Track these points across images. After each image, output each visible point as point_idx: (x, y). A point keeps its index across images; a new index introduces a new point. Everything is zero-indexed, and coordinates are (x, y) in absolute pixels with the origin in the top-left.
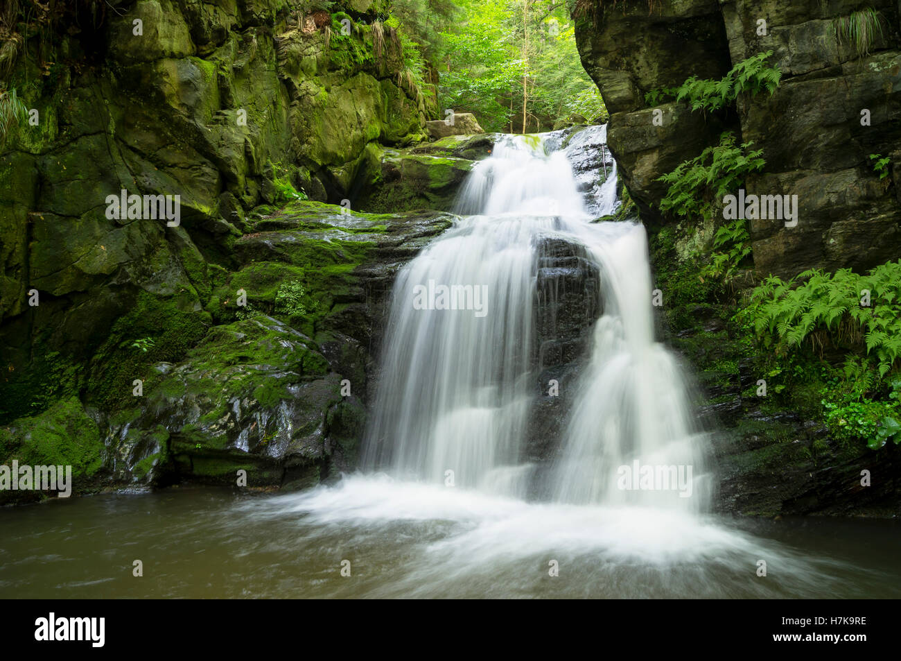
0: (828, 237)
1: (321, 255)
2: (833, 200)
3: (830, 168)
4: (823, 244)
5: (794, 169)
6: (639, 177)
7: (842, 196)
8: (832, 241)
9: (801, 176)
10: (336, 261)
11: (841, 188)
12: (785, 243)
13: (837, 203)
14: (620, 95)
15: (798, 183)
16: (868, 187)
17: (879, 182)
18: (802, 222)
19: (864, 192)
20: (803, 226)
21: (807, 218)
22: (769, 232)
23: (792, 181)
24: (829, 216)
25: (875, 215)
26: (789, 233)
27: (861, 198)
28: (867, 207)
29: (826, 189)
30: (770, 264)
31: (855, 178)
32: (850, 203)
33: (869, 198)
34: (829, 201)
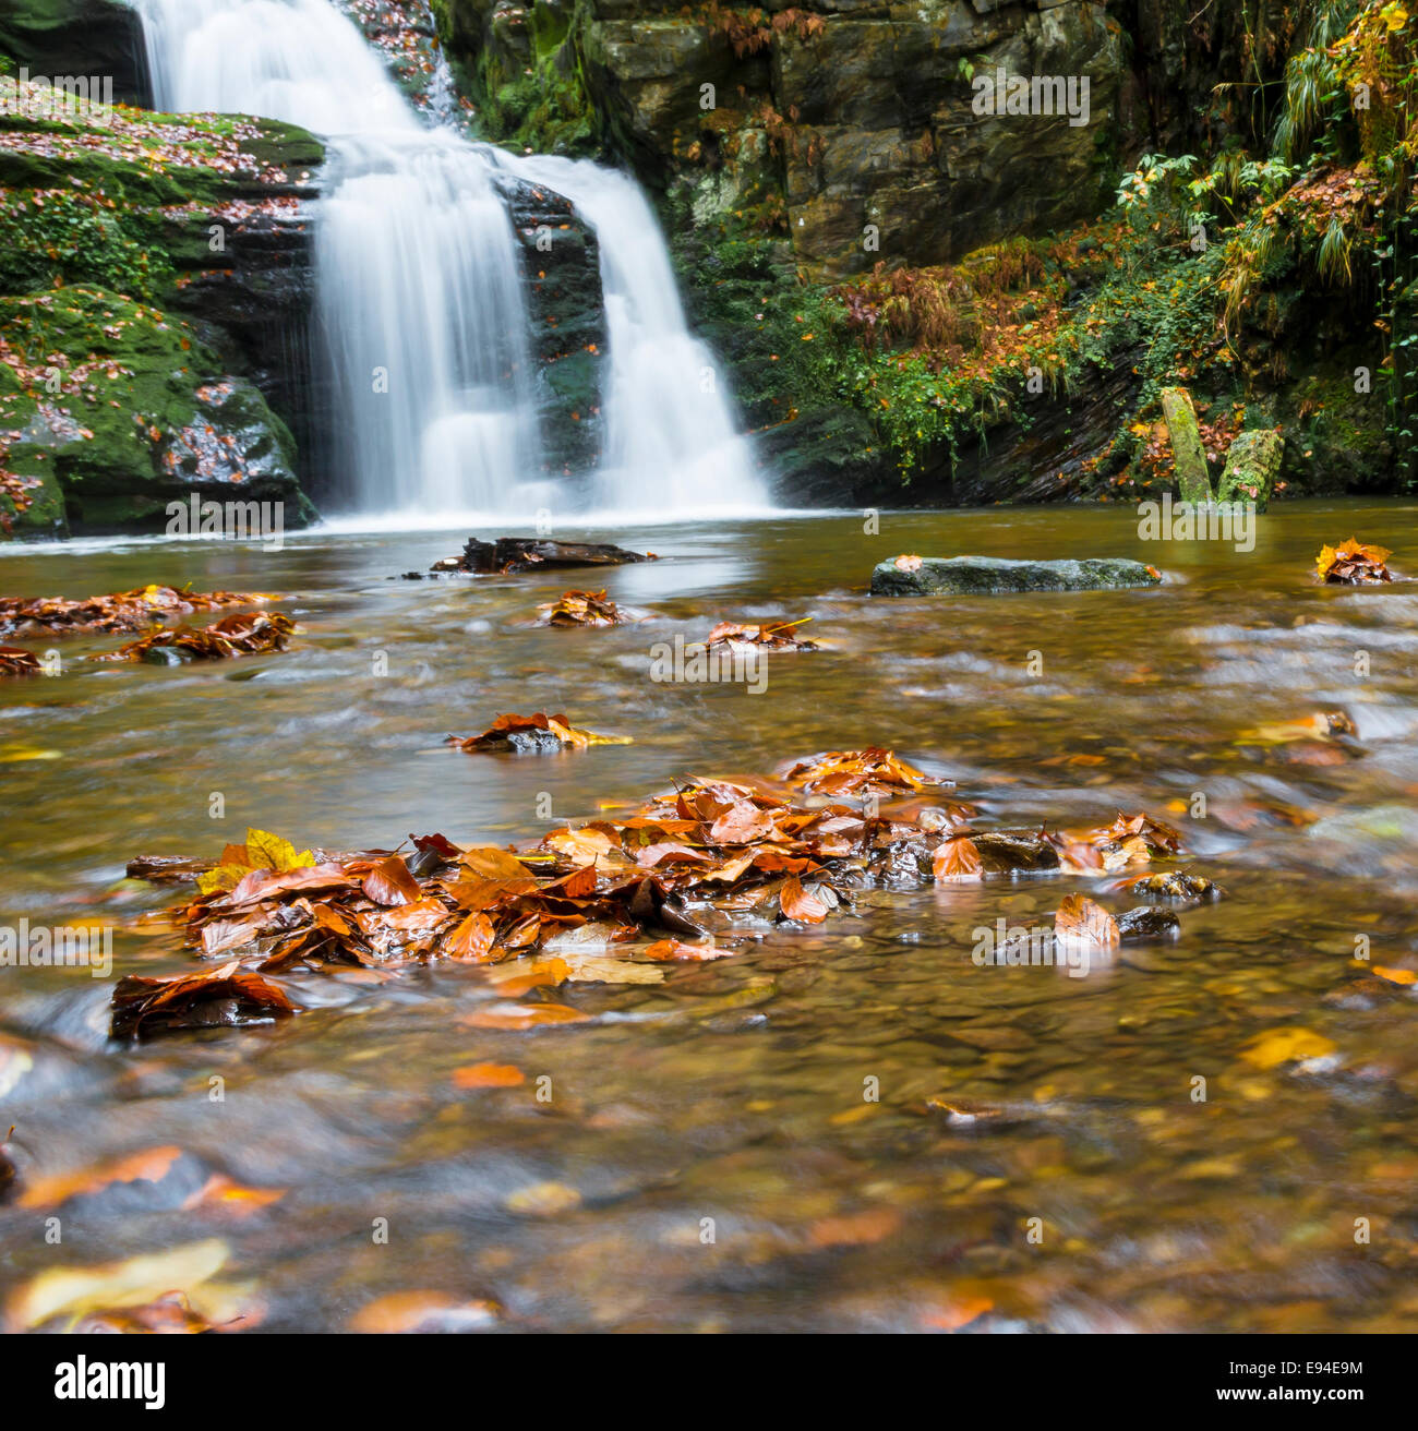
0: (870, 207)
2: (876, 164)
3: (872, 126)
4: (864, 215)
5: (834, 123)
6: (646, 112)
7: (885, 159)
8: (874, 211)
9: (842, 132)
11: (884, 150)
12: (826, 211)
13: (880, 168)
15: (839, 140)
16: (911, 150)
17: (921, 145)
18: (843, 187)
19: (907, 157)
20: (843, 192)
21: (849, 183)
22: (810, 195)
23: (832, 137)
24: (870, 182)
25: (917, 183)
26: (829, 200)
27: (905, 163)
28: (910, 174)
29: (869, 150)
30: (809, 236)
31: (898, 140)
32: (893, 168)
33: (911, 163)
34: (872, 164)
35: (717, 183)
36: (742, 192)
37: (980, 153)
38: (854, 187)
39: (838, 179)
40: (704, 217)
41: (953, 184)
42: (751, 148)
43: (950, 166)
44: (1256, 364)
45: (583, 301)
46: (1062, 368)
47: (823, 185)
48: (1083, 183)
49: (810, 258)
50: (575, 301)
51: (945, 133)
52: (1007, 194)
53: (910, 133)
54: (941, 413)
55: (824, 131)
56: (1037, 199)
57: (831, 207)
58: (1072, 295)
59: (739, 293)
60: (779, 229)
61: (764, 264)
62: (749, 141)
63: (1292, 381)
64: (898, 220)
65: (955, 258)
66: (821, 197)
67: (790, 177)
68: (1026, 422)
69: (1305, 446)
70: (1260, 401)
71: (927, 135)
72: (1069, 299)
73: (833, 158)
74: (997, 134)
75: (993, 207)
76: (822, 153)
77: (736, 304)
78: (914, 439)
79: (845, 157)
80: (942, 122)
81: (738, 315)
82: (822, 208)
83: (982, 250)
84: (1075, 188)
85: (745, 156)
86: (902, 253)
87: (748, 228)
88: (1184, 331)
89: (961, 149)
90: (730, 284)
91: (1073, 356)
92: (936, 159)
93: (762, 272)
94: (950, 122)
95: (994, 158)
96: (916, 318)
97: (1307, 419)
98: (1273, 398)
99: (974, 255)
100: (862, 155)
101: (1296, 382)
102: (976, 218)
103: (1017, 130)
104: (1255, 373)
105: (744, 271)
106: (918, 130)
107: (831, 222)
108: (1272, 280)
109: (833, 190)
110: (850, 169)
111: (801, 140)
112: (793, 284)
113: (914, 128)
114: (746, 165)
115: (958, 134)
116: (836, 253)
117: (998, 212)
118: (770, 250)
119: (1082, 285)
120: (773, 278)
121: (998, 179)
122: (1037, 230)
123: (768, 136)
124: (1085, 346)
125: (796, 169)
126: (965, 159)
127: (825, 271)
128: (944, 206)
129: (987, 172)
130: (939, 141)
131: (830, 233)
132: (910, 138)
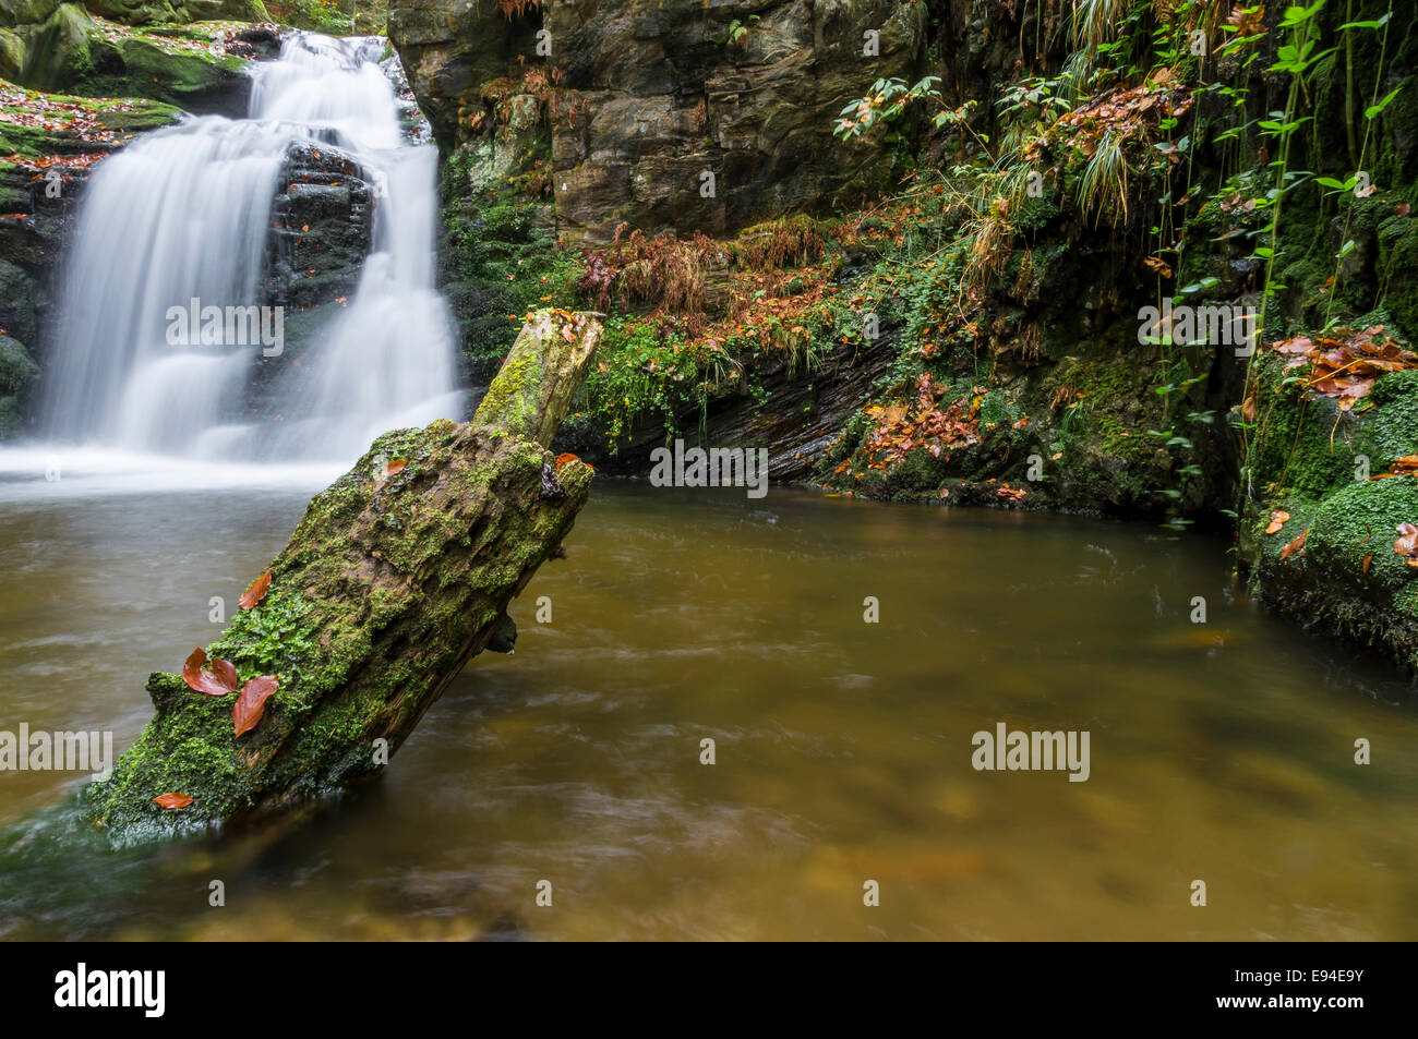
0: (636, 173)
2: (643, 130)
3: (641, 92)
4: (630, 181)
5: (603, 89)
6: (425, 77)
7: (652, 126)
8: (640, 178)
9: (610, 98)
11: (653, 116)
12: (590, 177)
13: (647, 135)
15: (606, 106)
16: (682, 119)
17: (694, 115)
18: (608, 153)
19: (676, 125)
20: (609, 158)
21: (614, 149)
22: (573, 162)
23: (600, 102)
24: (637, 148)
25: (688, 152)
26: (594, 166)
27: (673, 131)
28: (680, 143)
29: (636, 116)
30: (572, 201)
31: (668, 106)
32: (661, 135)
33: (682, 132)
34: (639, 130)
35: (493, 150)
36: (516, 159)
37: (754, 124)
38: (619, 153)
39: (605, 142)
40: (481, 183)
41: (725, 155)
42: (521, 114)
43: (721, 135)
44: (1004, 339)
45: (345, 256)
46: (804, 342)
47: (589, 151)
48: (872, 163)
49: (573, 223)
50: (336, 255)
51: (717, 99)
52: (787, 170)
53: (682, 101)
54: (654, 379)
55: (592, 95)
56: (820, 178)
57: (595, 173)
58: (845, 271)
59: (496, 254)
60: (545, 193)
61: (526, 227)
62: (520, 108)
63: (1048, 363)
64: (666, 188)
65: (731, 232)
66: (586, 162)
67: (555, 141)
68: (764, 396)
69: (1053, 447)
70: (1006, 385)
71: (702, 105)
72: (839, 275)
73: (598, 124)
74: (772, 103)
75: (772, 183)
76: (589, 118)
77: (490, 264)
78: (621, 407)
79: (611, 122)
80: (714, 89)
81: (493, 276)
82: (586, 173)
83: (760, 226)
84: (863, 168)
85: (516, 122)
86: (672, 224)
87: (520, 193)
88: (935, 304)
89: (734, 118)
90: (488, 245)
91: (827, 331)
92: (707, 129)
93: (522, 235)
94: (722, 89)
95: (770, 129)
96: (655, 282)
97: (1060, 411)
98: (1022, 382)
99: (751, 230)
100: (629, 120)
101: (1054, 364)
102: (753, 192)
103: (796, 100)
104: (1000, 350)
105: (505, 233)
106: (692, 100)
107: (595, 188)
108: (1028, 231)
109: (598, 156)
110: (615, 134)
111: (567, 104)
112: (550, 246)
113: (687, 96)
114: (519, 131)
115: (729, 102)
116: (598, 219)
117: (778, 187)
118: (531, 214)
119: (857, 262)
120: (531, 240)
121: (776, 153)
122: (820, 208)
123: (537, 101)
124: (843, 321)
125: (562, 134)
126: (738, 129)
127: (586, 236)
129: (763, 143)
130: (711, 108)
131: (594, 200)
132: (681, 106)
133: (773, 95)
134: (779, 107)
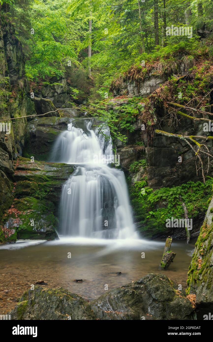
1: (40, 179)
3: (164, 166)
4: (162, 182)
7: (166, 172)
8: (164, 181)
9: (158, 167)
10: (45, 181)
11: (166, 170)
14: (120, 145)
15: (158, 169)
17: (174, 169)
18: (158, 177)
19: (171, 171)
20: (158, 178)
21: (159, 176)
22: (152, 179)
23: (156, 168)
24: (163, 177)
25: (173, 176)
26: (155, 179)
28: (171, 174)
30: (152, 186)
31: (169, 168)
32: (168, 174)
34: (164, 173)
37: (185, 170)
38: (160, 177)
39: (157, 175)
41: (180, 176)
43: (179, 173)
47: (155, 177)
53: (172, 167)
57: (156, 181)
64: (169, 183)
67: (148, 175)
71: (175, 167)
73: (156, 172)
75: (189, 180)
79: (158, 172)
80: (178, 165)
82: (154, 181)
89: (181, 170)
92: (177, 172)
94: (179, 165)
95: (188, 171)
100: (162, 172)
107: (156, 184)
110: (159, 174)
111: (150, 169)
121: (190, 175)
123: (145, 168)
126: (182, 172)
128: (179, 180)
129: (187, 174)
130: (177, 168)
132: (172, 168)
133: (188, 166)
134: (190, 167)
